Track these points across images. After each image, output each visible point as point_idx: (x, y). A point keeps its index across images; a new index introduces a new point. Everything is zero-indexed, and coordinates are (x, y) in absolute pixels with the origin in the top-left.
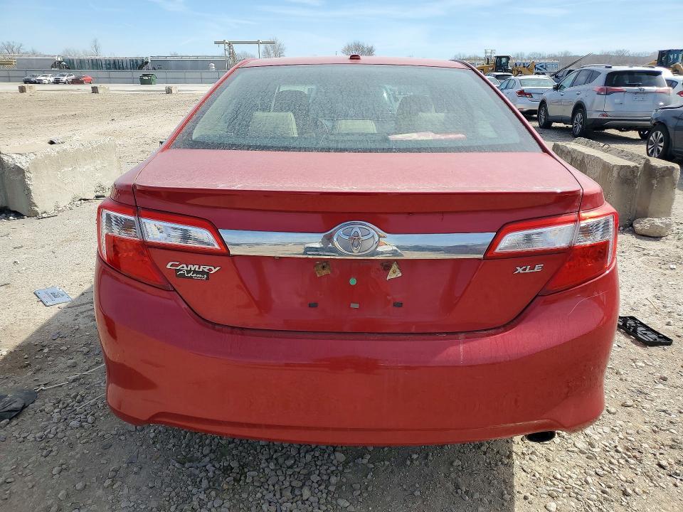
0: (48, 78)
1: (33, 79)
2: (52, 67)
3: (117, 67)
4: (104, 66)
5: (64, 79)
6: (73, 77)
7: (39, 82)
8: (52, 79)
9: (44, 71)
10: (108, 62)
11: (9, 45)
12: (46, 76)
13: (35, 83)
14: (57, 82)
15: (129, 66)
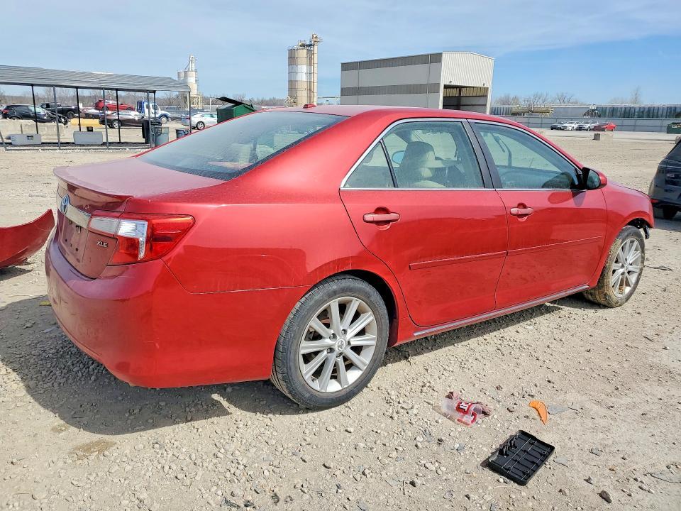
0: (573, 125)
1: (559, 126)
2: (585, 115)
3: (651, 114)
4: (636, 114)
5: (587, 126)
6: (597, 124)
7: (564, 129)
8: (576, 126)
9: (571, 119)
10: (642, 110)
11: (562, 95)
12: (572, 123)
13: (560, 129)
14: (580, 129)
15: (664, 114)
